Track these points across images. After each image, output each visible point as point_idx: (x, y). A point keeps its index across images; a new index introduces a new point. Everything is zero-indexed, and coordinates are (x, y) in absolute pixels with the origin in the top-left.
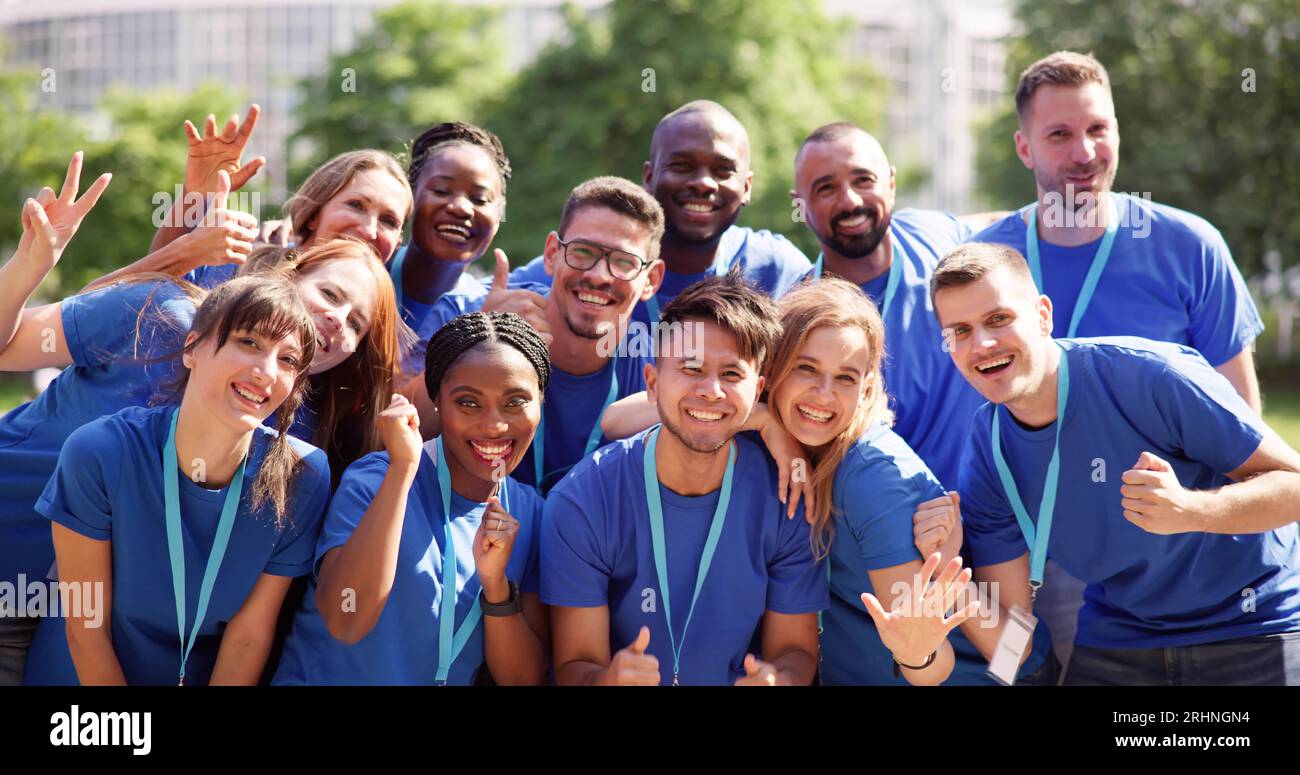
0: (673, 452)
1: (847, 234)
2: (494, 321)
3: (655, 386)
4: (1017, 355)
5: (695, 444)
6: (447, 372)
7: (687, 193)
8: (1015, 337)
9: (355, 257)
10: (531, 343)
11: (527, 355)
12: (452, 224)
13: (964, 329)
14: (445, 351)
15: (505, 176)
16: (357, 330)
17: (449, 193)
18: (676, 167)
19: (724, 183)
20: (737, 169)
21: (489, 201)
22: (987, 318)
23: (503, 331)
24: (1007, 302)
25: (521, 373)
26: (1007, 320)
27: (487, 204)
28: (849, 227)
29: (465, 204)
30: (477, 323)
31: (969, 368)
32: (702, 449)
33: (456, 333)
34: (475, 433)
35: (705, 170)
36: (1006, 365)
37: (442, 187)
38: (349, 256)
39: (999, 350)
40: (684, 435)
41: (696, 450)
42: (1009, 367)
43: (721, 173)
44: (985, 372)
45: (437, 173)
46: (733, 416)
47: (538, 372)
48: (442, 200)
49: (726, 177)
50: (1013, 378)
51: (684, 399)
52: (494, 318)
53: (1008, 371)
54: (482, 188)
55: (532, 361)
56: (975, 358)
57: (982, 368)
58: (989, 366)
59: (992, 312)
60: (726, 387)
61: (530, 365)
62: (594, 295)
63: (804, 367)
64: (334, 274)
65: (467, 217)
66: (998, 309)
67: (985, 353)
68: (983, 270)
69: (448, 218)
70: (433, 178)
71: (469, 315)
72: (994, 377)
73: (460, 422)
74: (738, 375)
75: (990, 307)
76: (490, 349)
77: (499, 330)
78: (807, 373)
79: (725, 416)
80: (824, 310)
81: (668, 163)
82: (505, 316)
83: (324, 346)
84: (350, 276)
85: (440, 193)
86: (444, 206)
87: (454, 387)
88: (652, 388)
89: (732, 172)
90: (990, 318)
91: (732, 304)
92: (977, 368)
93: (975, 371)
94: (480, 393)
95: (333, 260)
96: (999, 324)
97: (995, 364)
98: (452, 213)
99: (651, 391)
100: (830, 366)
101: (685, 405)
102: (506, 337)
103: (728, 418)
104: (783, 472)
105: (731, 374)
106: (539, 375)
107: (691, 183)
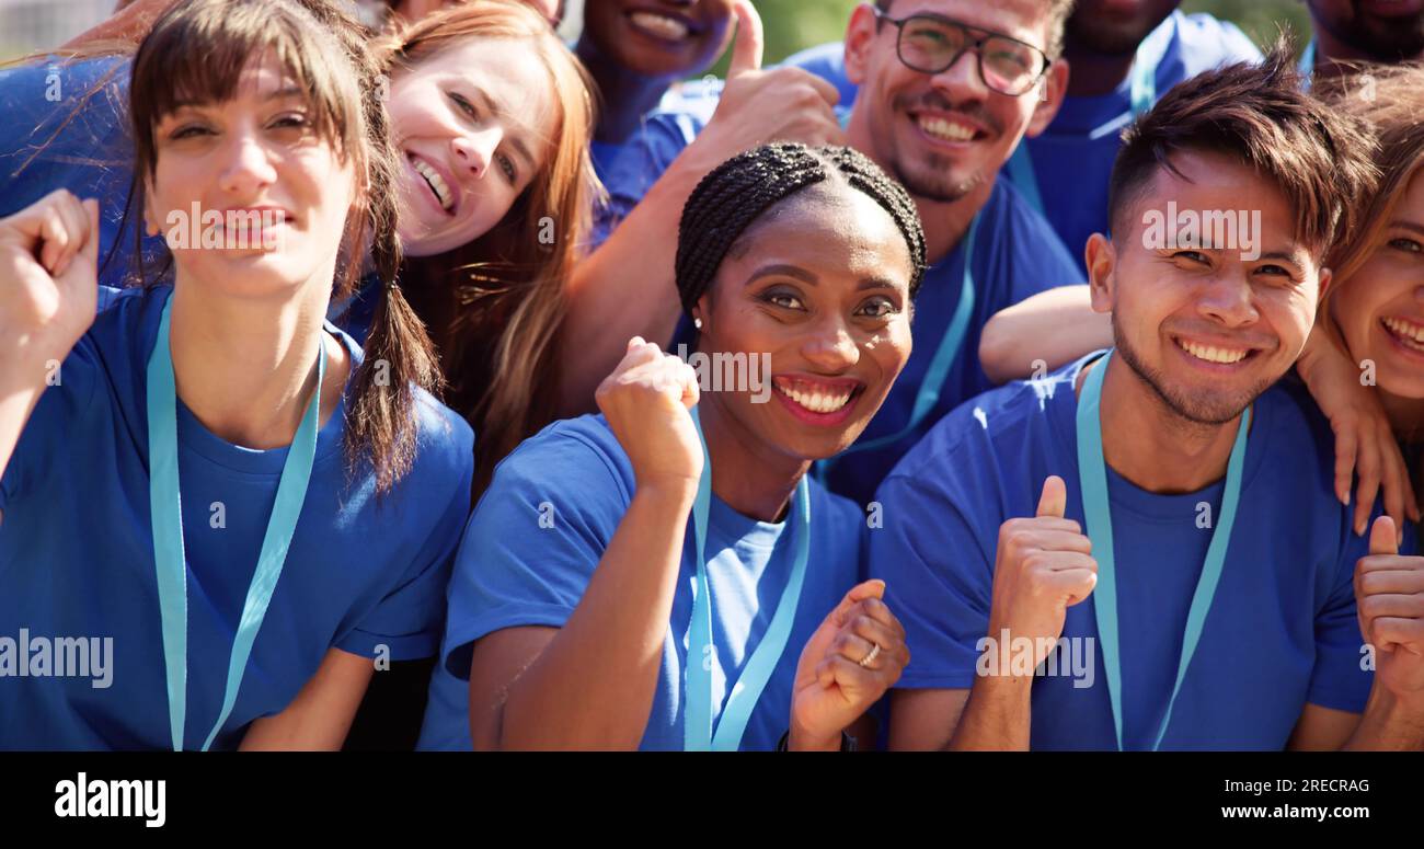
0: (1139, 413)
3: (1109, 281)
5: (1189, 406)
6: (739, 241)
14: (737, 200)
16: (511, 179)
23: (853, 171)
25: (883, 248)
32: (1203, 415)
40: (1167, 385)
41: (1189, 417)
46: (1271, 354)
51: (1172, 318)
60: (1260, 299)
61: (903, 240)
62: (949, 120)
63: (1398, 243)
74: (1285, 273)
76: (832, 199)
77: (845, 168)
78: (1407, 256)
79: (1252, 354)
83: (447, 204)
84: (503, 72)
88: (1101, 283)
91: (1283, 127)
94: (813, 283)
95: (474, 39)
99: (1100, 290)
101: (1172, 329)
102: (861, 181)
103: (1259, 360)
104: (1345, 443)
105: (1273, 272)
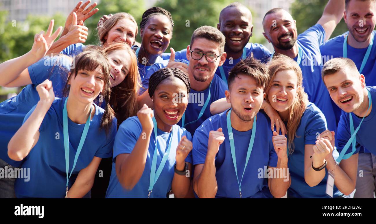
1: (284, 41)
2: (172, 70)
4: (354, 96)
6: (157, 87)
7: (232, 34)
8: (353, 90)
9: (124, 49)
10: (185, 78)
11: (184, 82)
12: (156, 40)
13: (335, 88)
14: (156, 80)
15: (173, 26)
16: (125, 73)
17: (155, 30)
18: (228, 25)
19: (244, 30)
20: (248, 25)
21: (168, 33)
22: (342, 84)
23: (176, 73)
24: (349, 78)
25: (182, 87)
26: (349, 84)
27: (167, 34)
28: (285, 39)
29: (160, 34)
30: (167, 71)
31: (338, 102)
33: (159, 74)
34: (167, 107)
35: (238, 26)
36: (351, 100)
37: (153, 27)
38: (122, 49)
39: (347, 95)
42: (352, 100)
43: (244, 27)
44: (344, 102)
45: (151, 23)
47: (187, 87)
48: (153, 33)
49: (245, 28)
50: (354, 104)
52: (172, 69)
53: (352, 102)
54: (166, 29)
55: (185, 83)
56: (340, 98)
57: (342, 102)
58: (344, 101)
59: (343, 82)
60: (254, 97)
61: (185, 85)
63: (276, 85)
64: (117, 55)
65: (161, 38)
66: (346, 81)
67: (343, 96)
68: (340, 68)
69: (155, 38)
70: (150, 25)
71: (164, 69)
72: (347, 104)
73: (161, 103)
74: (257, 93)
75: (343, 80)
76: (172, 79)
77: (174, 73)
78: (277, 86)
80: (280, 65)
81: (226, 24)
82: (176, 69)
83: (114, 79)
84: (122, 55)
85: (152, 30)
86: (154, 34)
87: (160, 92)
88: (228, 98)
89: (247, 26)
90: (343, 84)
92: (341, 102)
93: (340, 103)
94: (169, 94)
95: (117, 50)
96: (347, 86)
97: (346, 100)
98: (156, 37)
100: (284, 84)
102: (177, 75)
104: (272, 121)
105: (255, 93)
106: (188, 89)
107: (234, 31)
